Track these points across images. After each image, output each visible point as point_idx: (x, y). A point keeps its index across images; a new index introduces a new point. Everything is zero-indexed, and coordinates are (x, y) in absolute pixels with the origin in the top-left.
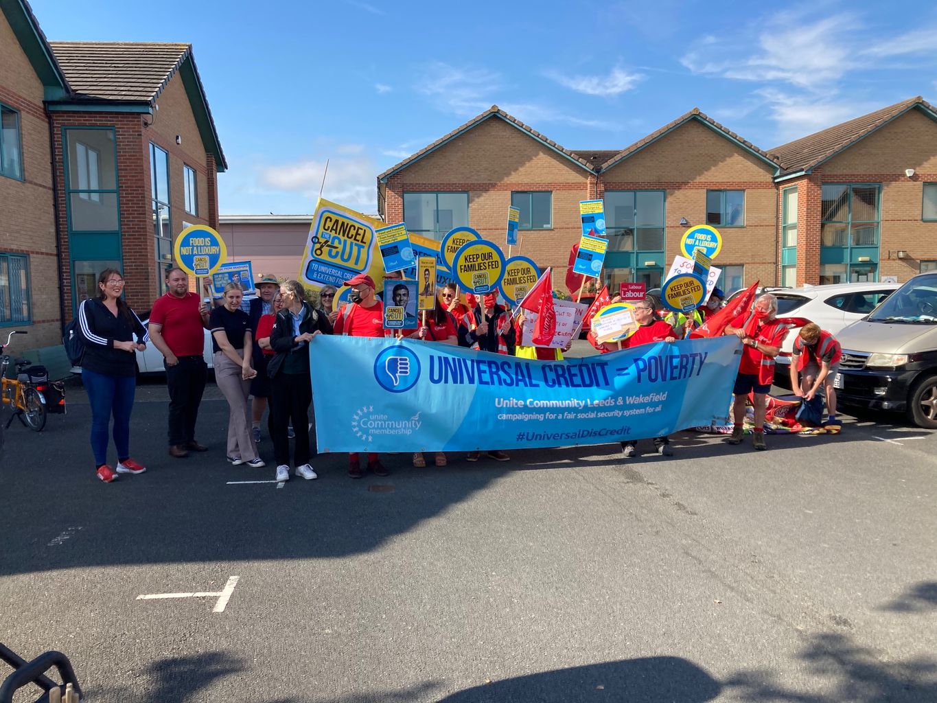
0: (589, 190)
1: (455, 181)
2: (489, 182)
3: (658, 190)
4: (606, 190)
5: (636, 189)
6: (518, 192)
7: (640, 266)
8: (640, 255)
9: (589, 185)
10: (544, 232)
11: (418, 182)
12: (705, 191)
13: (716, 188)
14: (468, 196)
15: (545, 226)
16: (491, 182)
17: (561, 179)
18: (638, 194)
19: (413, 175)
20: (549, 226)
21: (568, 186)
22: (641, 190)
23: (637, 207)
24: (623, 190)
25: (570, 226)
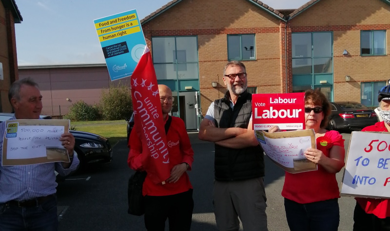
0: (280, 32)
1: (188, 28)
2: (211, 28)
3: (328, 31)
4: (293, 32)
5: (312, 31)
6: (231, 35)
7: (317, 84)
8: (316, 76)
9: (281, 29)
10: (250, 62)
11: (161, 29)
12: (359, 31)
13: (367, 29)
14: (197, 39)
15: (251, 58)
16: (213, 28)
17: (261, 25)
18: (315, 34)
19: (158, 25)
20: (253, 58)
21: (266, 30)
22: (316, 31)
23: (314, 44)
24: (304, 32)
25: (268, 57)
